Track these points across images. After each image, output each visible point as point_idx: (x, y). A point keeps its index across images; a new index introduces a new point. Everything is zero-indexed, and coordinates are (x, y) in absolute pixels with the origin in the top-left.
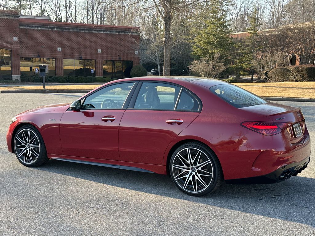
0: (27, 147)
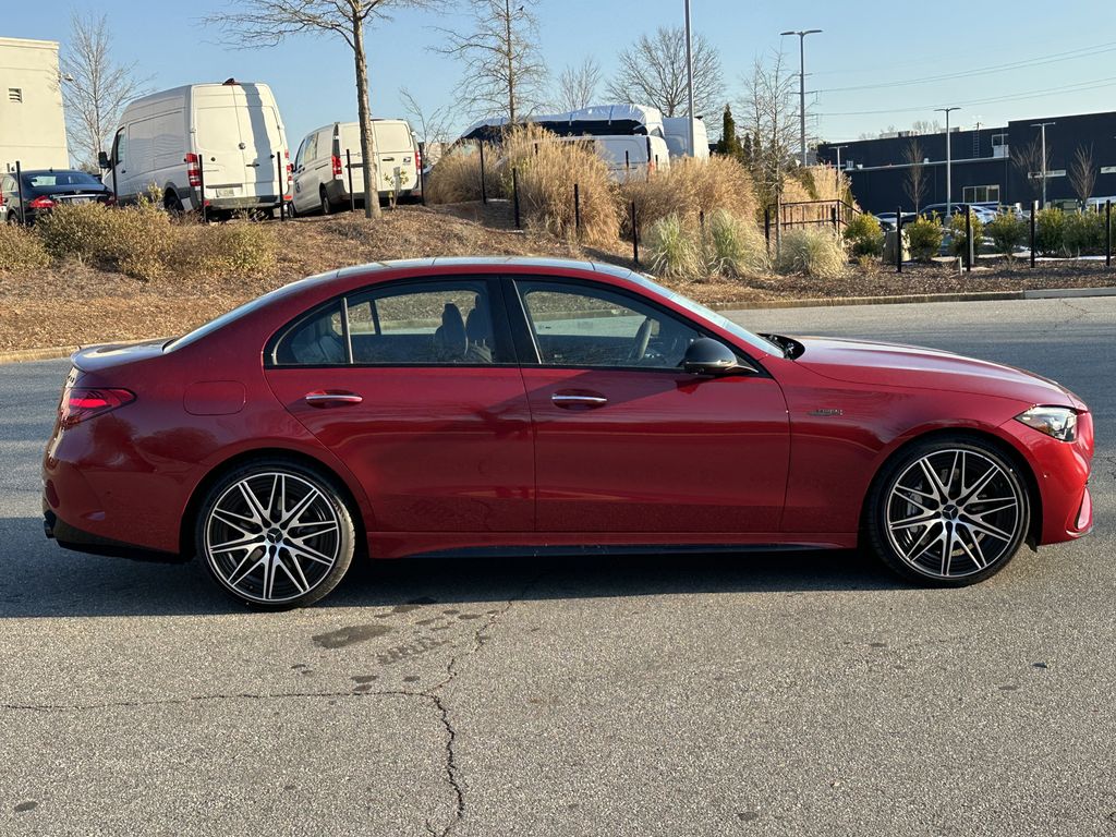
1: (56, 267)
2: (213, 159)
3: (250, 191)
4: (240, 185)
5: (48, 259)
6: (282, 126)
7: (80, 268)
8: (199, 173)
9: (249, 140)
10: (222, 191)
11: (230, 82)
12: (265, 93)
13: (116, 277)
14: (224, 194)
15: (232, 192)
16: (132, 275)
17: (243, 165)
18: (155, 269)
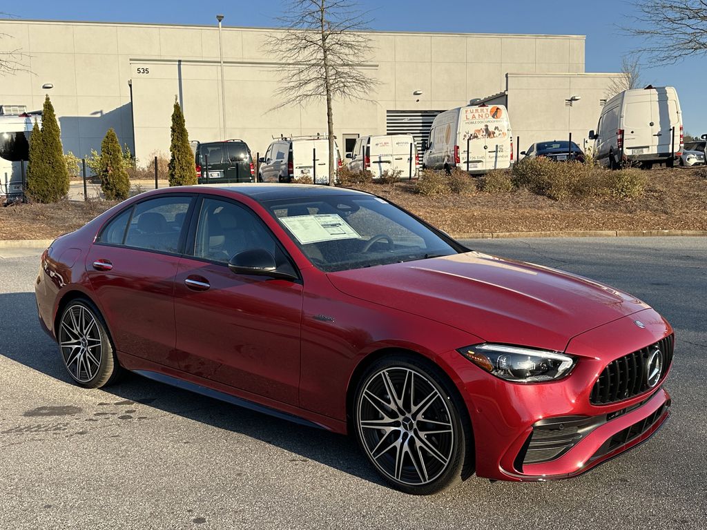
1: (513, 192)
2: (632, 132)
3: (654, 150)
4: (648, 147)
5: (511, 186)
6: (680, 111)
7: (525, 192)
8: (622, 140)
9: (657, 120)
10: (636, 150)
11: (650, 87)
12: (672, 93)
13: (540, 198)
14: (637, 153)
15: (642, 151)
16: (549, 197)
17: (651, 136)
18: (563, 194)
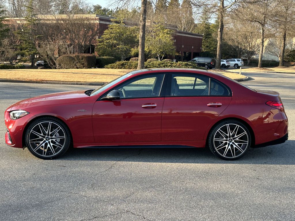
0: (45, 140)
